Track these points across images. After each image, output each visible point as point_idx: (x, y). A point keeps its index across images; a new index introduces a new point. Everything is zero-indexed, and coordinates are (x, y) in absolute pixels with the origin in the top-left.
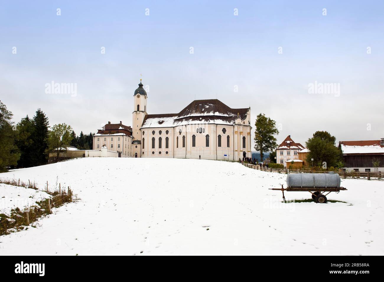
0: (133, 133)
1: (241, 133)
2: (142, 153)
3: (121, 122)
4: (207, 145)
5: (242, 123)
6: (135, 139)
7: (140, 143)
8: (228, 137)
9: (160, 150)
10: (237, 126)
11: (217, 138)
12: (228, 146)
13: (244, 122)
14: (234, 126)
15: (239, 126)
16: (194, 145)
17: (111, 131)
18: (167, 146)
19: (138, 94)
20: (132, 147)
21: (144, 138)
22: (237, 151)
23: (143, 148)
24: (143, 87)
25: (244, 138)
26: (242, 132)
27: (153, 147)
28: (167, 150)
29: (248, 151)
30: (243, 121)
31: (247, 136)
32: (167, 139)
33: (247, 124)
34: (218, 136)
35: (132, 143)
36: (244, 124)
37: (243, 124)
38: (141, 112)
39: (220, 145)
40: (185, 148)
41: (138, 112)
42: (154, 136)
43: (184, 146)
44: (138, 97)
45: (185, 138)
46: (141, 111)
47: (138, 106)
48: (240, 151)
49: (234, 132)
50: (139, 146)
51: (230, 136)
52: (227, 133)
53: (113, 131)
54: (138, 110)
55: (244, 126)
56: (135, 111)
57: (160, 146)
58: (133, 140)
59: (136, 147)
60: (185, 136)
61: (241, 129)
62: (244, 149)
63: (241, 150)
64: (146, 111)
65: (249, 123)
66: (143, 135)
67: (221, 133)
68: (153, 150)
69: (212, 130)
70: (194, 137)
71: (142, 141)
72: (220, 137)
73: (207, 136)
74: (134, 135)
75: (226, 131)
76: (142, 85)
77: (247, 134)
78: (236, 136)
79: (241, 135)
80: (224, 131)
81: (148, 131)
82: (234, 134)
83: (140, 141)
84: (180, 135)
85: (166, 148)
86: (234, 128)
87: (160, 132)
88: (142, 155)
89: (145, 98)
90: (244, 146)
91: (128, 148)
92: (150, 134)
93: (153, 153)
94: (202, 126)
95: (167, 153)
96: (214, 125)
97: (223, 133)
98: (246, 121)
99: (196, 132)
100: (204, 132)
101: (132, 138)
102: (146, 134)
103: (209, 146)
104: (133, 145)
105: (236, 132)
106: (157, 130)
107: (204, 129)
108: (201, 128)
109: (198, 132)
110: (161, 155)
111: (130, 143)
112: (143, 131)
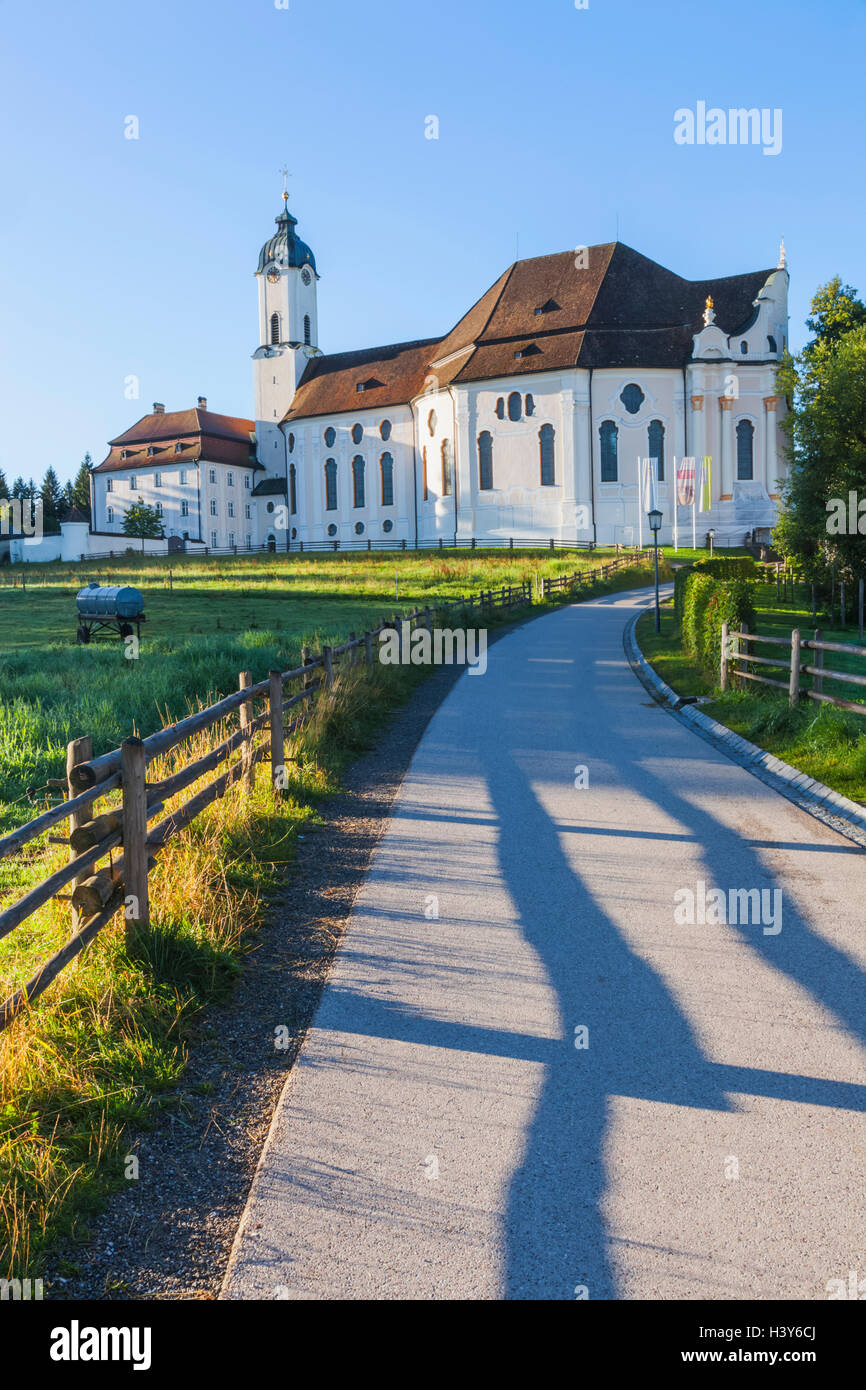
0: (258, 448)
1: (723, 403)
2: (291, 535)
3: (200, 399)
4: (548, 478)
5: (731, 351)
6: (270, 475)
7: (285, 492)
8: (656, 430)
9: (360, 515)
10: (704, 365)
11: (597, 437)
13: (744, 344)
14: (684, 368)
15: (714, 366)
16: (486, 482)
17: (155, 444)
18: (387, 499)
19: (274, 264)
20: (253, 510)
21: (292, 466)
23: (294, 510)
24: (298, 230)
25: (744, 430)
26: (731, 399)
27: (332, 504)
28: (388, 513)
30: (737, 341)
31: (763, 416)
32: (386, 460)
33: (757, 349)
34: (597, 426)
35: (256, 493)
36: (745, 351)
37: (740, 357)
38: (286, 350)
39: (610, 472)
40: (450, 499)
41: (276, 348)
42: (331, 453)
43: (446, 491)
44: (272, 276)
45: (452, 453)
46: (285, 343)
47: (275, 319)
48: (723, 497)
49: (688, 403)
50: (279, 502)
51: (664, 425)
52: (649, 411)
53: (163, 444)
54: (275, 341)
55: (741, 363)
56: (262, 347)
57: (359, 500)
58: (260, 477)
59: (271, 508)
60: (451, 443)
61: (725, 381)
62: (744, 483)
63: (727, 491)
64: (312, 338)
65: (774, 348)
66: (291, 451)
67: (616, 411)
68: (332, 517)
69: (565, 399)
70: (485, 440)
71: (289, 477)
72: (609, 428)
73: (547, 433)
74: (262, 455)
75: (642, 397)
76: (293, 222)
77: (762, 405)
78: (698, 418)
79: (727, 413)
80: (633, 398)
81: (310, 432)
82: (689, 409)
83: (283, 481)
84: (432, 435)
85: (384, 504)
86: (688, 381)
87: (357, 433)
88: (291, 541)
89: (306, 278)
90: (745, 470)
91: (231, 514)
92: (316, 445)
93: (332, 529)
94: (521, 385)
95: (388, 526)
96: (575, 373)
97: (627, 409)
98: (756, 338)
99: (496, 415)
100: (529, 413)
101: (252, 470)
102: (301, 447)
103: (554, 480)
104: (255, 499)
105: (700, 398)
106: (343, 426)
107: (529, 397)
108: (515, 397)
109: (501, 416)
110: (363, 537)
111: (240, 494)
112: (291, 435)
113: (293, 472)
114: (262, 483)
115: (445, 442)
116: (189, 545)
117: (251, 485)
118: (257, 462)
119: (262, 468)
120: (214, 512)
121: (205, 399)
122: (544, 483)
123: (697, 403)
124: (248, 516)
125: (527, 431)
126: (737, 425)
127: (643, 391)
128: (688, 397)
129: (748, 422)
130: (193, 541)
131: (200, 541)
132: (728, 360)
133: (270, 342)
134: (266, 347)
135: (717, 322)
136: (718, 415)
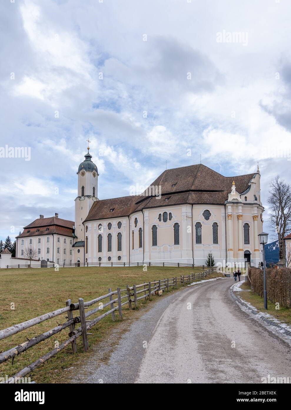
0: (75, 231)
1: (239, 217)
2: (85, 261)
3: (56, 214)
4: (177, 241)
5: (241, 199)
6: (79, 240)
7: (84, 246)
8: (215, 226)
9: (110, 254)
10: (232, 204)
11: (194, 228)
12: (216, 241)
13: (246, 197)
14: (225, 205)
15: (235, 205)
16: (155, 243)
17: (39, 229)
18: (119, 249)
19: (84, 170)
20: (73, 252)
21: (87, 237)
22: (231, 250)
23: (87, 253)
24: (92, 159)
25: (246, 227)
26: (242, 216)
27: (100, 250)
28: (119, 253)
29: (255, 250)
30: (243, 197)
31: (253, 222)
32: (119, 235)
33: (251, 200)
34: (194, 224)
35: (73, 246)
36: (246, 200)
37: (245, 202)
38: (86, 198)
39: (199, 240)
40: (142, 249)
41: (83, 198)
42: (100, 232)
43: (140, 246)
44: (83, 174)
45: (143, 233)
46: (86, 196)
47: (83, 188)
48: (239, 250)
49: (227, 217)
50: (82, 249)
51: (218, 224)
52: (213, 219)
53: (42, 228)
54: (83, 195)
55: (244, 204)
56: (78, 197)
57: (110, 249)
58: (75, 241)
59: (79, 251)
60: (142, 229)
61: (240, 210)
62: (247, 245)
63: (241, 248)
64: (95, 195)
65: (256, 199)
66: (86, 232)
67: (201, 219)
68: (100, 255)
69: (183, 214)
70: (154, 228)
71: (86, 241)
72: (199, 225)
73: (177, 227)
74: (77, 233)
76: (90, 157)
77: (252, 219)
78: (230, 222)
79: (240, 221)
80: (207, 215)
81: (93, 225)
82: (227, 219)
83: (84, 242)
84: (136, 227)
85: (118, 250)
86: (226, 209)
87: (110, 226)
88: (85, 262)
89: (94, 175)
90: (247, 241)
91: (65, 253)
92: (95, 230)
93: (100, 259)
94: (168, 210)
95: (119, 258)
96: (187, 206)
97: (205, 219)
98: (250, 195)
99: (158, 220)
100: (170, 219)
101: (73, 238)
102: (90, 230)
103: (179, 242)
104: (73, 248)
105: (230, 215)
106: (105, 223)
107: (170, 213)
108: (165, 213)
109: (160, 220)
110: (111, 261)
111: (68, 246)
112: (87, 226)
113: (87, 239)
114: (76, 243)
115: (140, 229)
116: (48, 263)
117: (72, 243)
118: (75, 236)
119: (77, 238)
120: (58, 252)
121: (58, 214)
122: (175, 244)
123: (230, 217)
124: (71, 254)
125: (169, 225)
126: (244, 225)
127: (211, 213)
128: (227, 215)
129: (248, 224)
130: (50, 262)
131: (53, 262)
132: (241, 203)
133: (81, 195)
134: (80, 197)
135: (237, 190)
136: (237, 221)
